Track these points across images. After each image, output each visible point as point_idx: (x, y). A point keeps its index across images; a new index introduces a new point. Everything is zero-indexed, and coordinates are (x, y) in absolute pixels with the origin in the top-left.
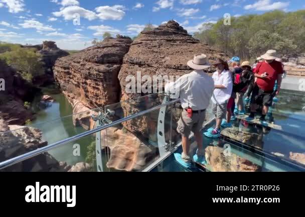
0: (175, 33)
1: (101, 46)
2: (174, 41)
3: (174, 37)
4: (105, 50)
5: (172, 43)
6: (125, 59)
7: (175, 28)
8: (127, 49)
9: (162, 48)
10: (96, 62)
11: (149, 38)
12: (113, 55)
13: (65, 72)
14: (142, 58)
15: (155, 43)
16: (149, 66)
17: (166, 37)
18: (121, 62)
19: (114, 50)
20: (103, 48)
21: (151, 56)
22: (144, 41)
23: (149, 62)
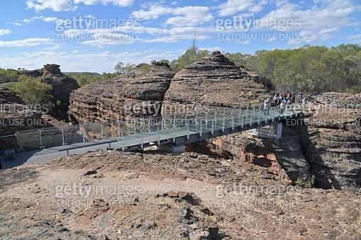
0: (217, 68)
1: (141, 81)
2: (215, 77)
3: (216, 72)
4: (146, 87)
5: (213, 80)
6: (166, 96)
7: (219, 61)
8: (167, 85)
9: (202, 85)
10: (138, 99)
11: (190, 75)
12: (155, 91)
13: (89, 109)
14: (183, 95)
15: (196, 80)
16: (189, 103)
17: (207, 73)
18: (162, 98)
19: (155, 86)
20: (143, 83)
21: (191, 94)
22: (185, 78)
23: (189, 100)
